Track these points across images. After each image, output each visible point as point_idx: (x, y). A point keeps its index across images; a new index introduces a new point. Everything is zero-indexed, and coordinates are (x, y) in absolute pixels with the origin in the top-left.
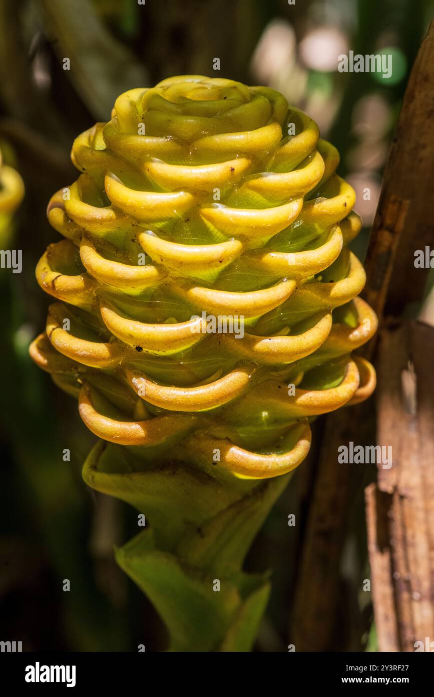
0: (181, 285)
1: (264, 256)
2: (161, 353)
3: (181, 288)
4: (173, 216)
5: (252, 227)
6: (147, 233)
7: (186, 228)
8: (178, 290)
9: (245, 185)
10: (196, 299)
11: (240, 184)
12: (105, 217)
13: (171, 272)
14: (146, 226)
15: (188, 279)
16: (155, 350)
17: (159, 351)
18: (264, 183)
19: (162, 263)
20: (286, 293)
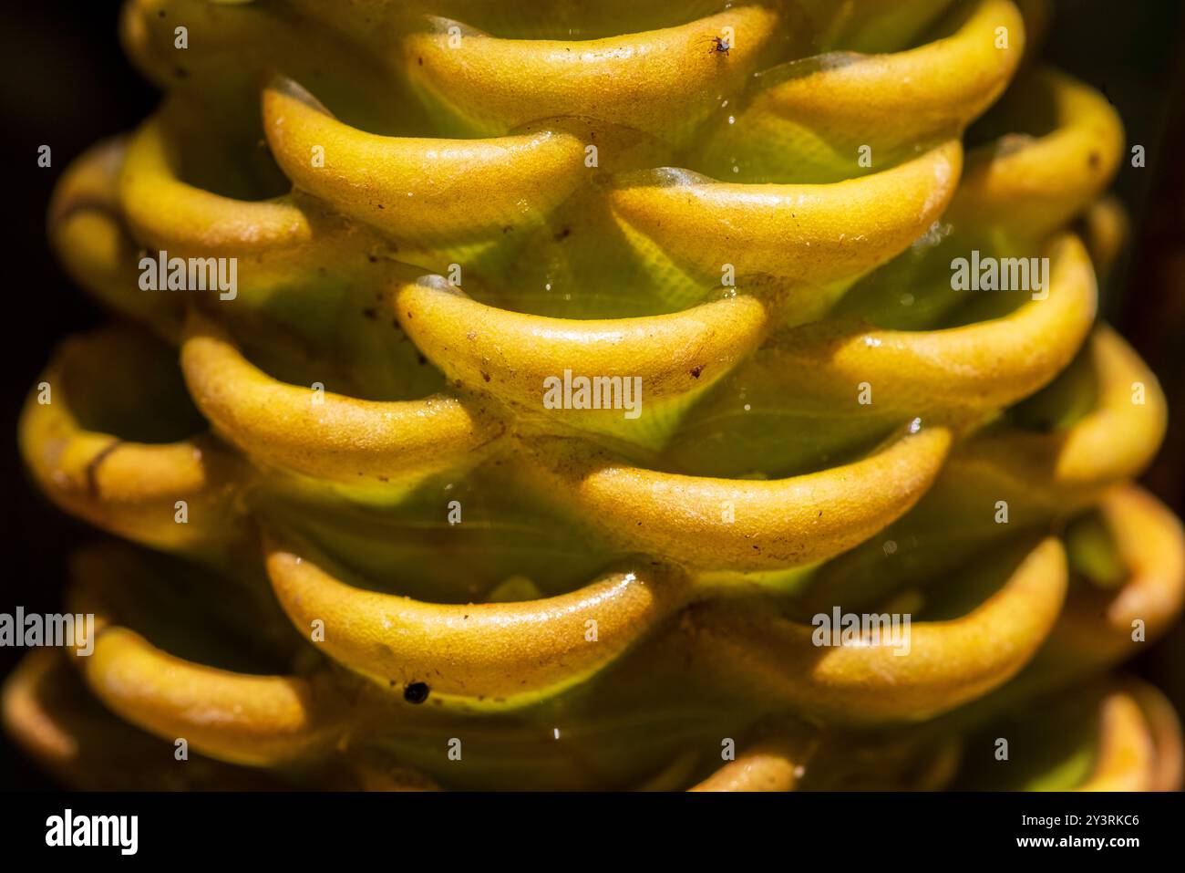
0: (555, 464)
1: (838, 347)
2: (489, 705)
3: (555, 472)
4: (517, 220)
5: (801, 247)
6: (427, 284)
7: (559, 261)
8: (543, 480)
9: (761, 100)
10: (612, 508)
11: (743, 100)
12: (272, 236)
13: (518, 418)
14: (418, 259)
15: (578, 439)
16: (468, 694)
17: (481, 698)
18: (830, 90)
19: (486, 386)
20: (921, 475)
